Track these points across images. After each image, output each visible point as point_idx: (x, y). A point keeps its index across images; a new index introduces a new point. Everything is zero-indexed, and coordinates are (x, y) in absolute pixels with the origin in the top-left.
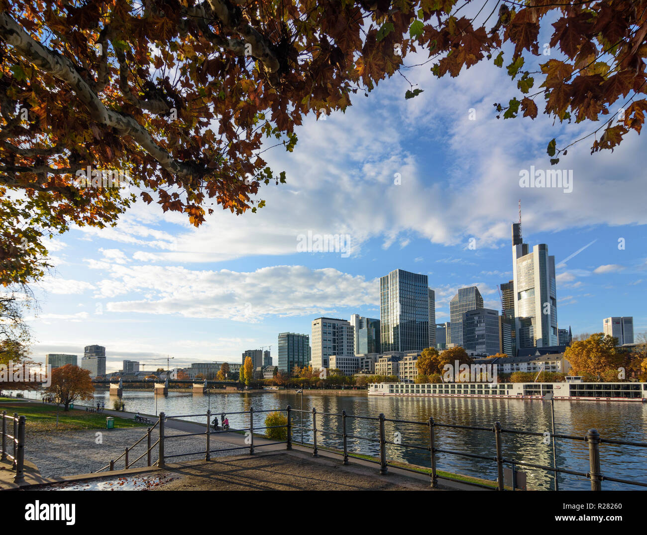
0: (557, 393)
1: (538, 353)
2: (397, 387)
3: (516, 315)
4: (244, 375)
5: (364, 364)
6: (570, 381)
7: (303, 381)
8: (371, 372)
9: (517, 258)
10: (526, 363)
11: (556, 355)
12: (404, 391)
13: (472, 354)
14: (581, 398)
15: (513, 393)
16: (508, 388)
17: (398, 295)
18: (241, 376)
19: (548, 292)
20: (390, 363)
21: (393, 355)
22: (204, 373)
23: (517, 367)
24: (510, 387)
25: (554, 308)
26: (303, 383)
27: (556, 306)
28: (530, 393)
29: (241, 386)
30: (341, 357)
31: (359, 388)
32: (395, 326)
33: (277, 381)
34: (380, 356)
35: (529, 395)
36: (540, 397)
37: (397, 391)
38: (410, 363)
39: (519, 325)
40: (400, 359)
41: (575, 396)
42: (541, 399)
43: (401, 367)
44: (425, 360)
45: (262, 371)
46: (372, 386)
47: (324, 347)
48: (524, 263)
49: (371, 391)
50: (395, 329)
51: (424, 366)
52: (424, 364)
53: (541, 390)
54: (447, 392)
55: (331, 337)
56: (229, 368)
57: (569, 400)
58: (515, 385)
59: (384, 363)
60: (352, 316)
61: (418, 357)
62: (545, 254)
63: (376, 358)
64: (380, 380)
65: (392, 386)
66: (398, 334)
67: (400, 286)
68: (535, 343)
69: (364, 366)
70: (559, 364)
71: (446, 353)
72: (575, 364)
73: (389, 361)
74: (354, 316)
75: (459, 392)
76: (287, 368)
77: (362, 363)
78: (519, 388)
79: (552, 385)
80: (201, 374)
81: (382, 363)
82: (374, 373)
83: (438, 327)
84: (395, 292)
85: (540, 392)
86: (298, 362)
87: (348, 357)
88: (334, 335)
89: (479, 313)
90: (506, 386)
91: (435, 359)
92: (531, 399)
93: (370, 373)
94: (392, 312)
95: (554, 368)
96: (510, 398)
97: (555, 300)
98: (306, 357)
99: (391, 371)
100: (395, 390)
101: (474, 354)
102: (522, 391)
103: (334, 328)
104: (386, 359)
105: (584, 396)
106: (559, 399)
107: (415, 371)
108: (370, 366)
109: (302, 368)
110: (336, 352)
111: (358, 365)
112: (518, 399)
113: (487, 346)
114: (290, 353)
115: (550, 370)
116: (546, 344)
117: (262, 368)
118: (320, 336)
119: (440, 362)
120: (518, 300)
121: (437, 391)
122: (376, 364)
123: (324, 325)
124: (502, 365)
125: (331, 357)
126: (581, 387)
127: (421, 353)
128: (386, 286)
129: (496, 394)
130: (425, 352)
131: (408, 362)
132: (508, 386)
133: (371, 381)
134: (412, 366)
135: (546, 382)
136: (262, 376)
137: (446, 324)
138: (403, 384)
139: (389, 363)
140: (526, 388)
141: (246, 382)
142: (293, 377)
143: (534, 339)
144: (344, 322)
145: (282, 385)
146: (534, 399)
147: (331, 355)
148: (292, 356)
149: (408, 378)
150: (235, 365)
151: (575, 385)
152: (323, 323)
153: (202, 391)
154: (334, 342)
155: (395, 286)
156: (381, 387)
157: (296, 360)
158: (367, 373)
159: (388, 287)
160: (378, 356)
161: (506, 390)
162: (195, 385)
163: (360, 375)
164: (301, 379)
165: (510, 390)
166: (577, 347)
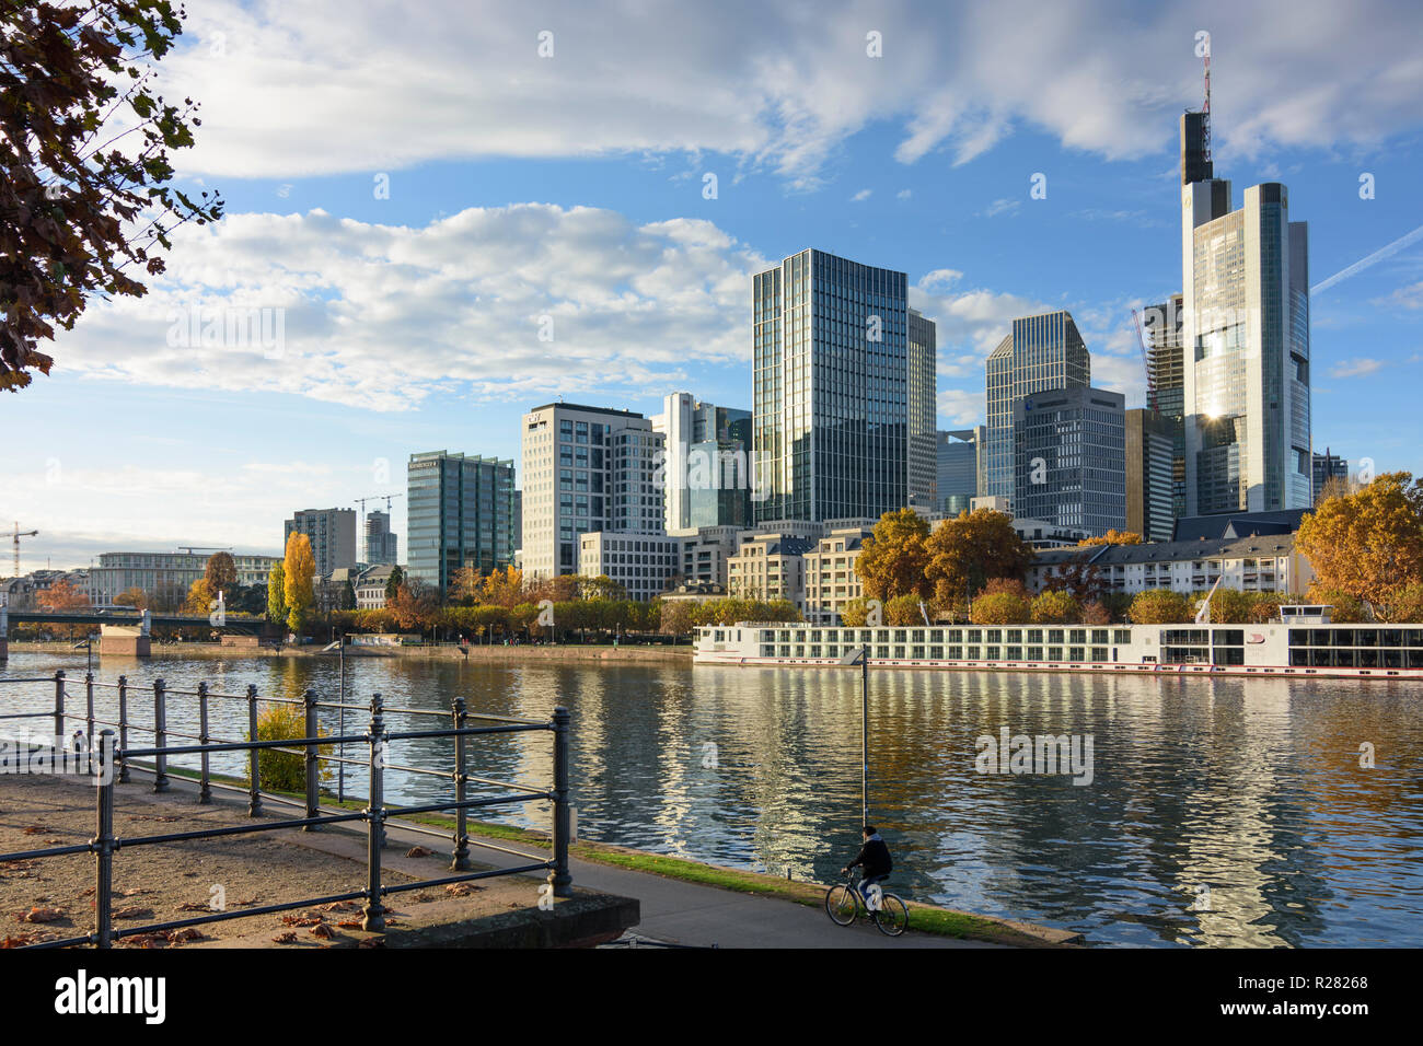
0: (1253, 657)
1: (1230, 533)
2: (785, 636)
3: (1189, 411)
4: (282, 598)
5: (695, 563)
6: (1293, 619)
7: (487, 618)
8: (716, 589)
9: (1195, 226)
10: (1190, 564)
11: (1278, 538)
12: (808, 650)
13: (1038, 532)
14: (1321, 671)
15: (1130, 655)
16: (1116, 642)
17: (809, 334)
18: (272, 598)
19: (1286, 337)
20: (777, 558)
21: (789, 531)
22: (145, 587)
23: (1164, 574)
24: (1123, 637)
25: (1301, 387)
26: (486, 624)
27: (1307, 384)
28: (1176, 655)
29: (271, 632)
30: (619, 537)
31: (667, 641)
32: (799, 436)
33: (398, 616)
34: (748, 534)
35: (1177, 661)
36: (1207, 669)
37: (785, 651)
38: (840, 561)
39: (1195, 443)
40: (808, 545)
41: (1304, 664)
42: (1210, 675)
43: (810, 571)
44: (885, 550)
45: (349, 584)
46: (706, 633)
47: (563, 504)
48: (1216, 242)
49: (704, 649)
50: (800, 446)
51: (882, 571)
52: (881, 563)
53: (1210, 646)
54: (937, 652)
55: (587, 470)
56: (234, 571)
57: (1289, 677)
58: (1137, 631)
59: (756, 559)
60: (667, 400)
61: (864, 542)
62: (1278, 215)
63: (733, 543)
64: (737, 614)
65: (769, 635)
66: (807, 463)
67: (816, 304)
68: (1242, 499)
69: (695, 568)
70: (1283, 565)
71: (951, 528)
72: (1325, 566)
73: (772, 551)
74: (676, 399)
75: (974, 653)
76: (436, 572)
77: (689, 557)
78: (1148, 641)
79: (1241, 633)
80: (134, 591)
81: (749, 559)
82: (723, 591)
83: (952, 440)
84: (798, 326)
85: (1206, 651)
86: (475, 553)
87: (642, 539)
88: (598, 463)
89: (1065, 402)
90: (1111, 635)
91: (916, 547)
92: (1182, 675)
93: (710, 592)
94: (789, 391)
95: (1269, 577)
96: (1121, 672)
97: (1307, 362)
98: (502, 537)
99: (778, 584)
100: (777, 644)
101: (1044, 534)
102: (1156, 649)
103: (598, 438)
104: (764, 545)
105: (1327, 666)
106: (1261, 676)
107: (854, 584)
108: (714, 568)
109: (486, 573)
110: (604, 519)
111: (675, 563)
112: (1142, 673)
113: (1087, 508)
114: (449, 523)
115: (1258, 586)
116: (1276, 502)
117: (352, 573)
118: (551, 467)
119: (929, 559)
120: (1197, 360)
121: (909, 651)
122: (731, 561)
123: (563, 430)
124: (1121, 570)
125: (584, 537)
126: (1321, 636)
127: (874, 529)
128: (771, 304)
129: (1082, 658)
130: (885, 524)
131: (832, 556)
132: (1117, 633)
133: (710, 618)
134: (844, 568)
135: (1230, 622)
136: (351, 602)
137: (977, 431)
138: (808, 628)
139: (773, 558)
140: (1169, 642)
141: (291, 621)
142: (454, 603)
143: (1241, 485)
144: (633, 422)
145: (413, 631)
146: (1190, 674)
147: (585, 530)
148: (455, 533)
149: (832, 608)
150: (258, 559)
151: (1305, 631)
152: (559, 421)
153: (133, 650)
154: (598, 486)
155: (799, 304)
156: (734, 636)
157: (469, 545)
158: (700, 592)
159: (777, 308)
160: (741, 535)
161: (1110, 647)
162: (107, 631)
163: (679, 597)
164: (477, 609)
165: (1121, 648)
166: (1331, 516)
